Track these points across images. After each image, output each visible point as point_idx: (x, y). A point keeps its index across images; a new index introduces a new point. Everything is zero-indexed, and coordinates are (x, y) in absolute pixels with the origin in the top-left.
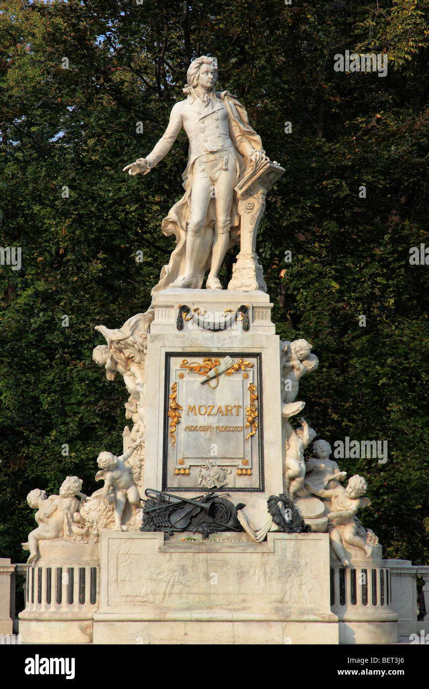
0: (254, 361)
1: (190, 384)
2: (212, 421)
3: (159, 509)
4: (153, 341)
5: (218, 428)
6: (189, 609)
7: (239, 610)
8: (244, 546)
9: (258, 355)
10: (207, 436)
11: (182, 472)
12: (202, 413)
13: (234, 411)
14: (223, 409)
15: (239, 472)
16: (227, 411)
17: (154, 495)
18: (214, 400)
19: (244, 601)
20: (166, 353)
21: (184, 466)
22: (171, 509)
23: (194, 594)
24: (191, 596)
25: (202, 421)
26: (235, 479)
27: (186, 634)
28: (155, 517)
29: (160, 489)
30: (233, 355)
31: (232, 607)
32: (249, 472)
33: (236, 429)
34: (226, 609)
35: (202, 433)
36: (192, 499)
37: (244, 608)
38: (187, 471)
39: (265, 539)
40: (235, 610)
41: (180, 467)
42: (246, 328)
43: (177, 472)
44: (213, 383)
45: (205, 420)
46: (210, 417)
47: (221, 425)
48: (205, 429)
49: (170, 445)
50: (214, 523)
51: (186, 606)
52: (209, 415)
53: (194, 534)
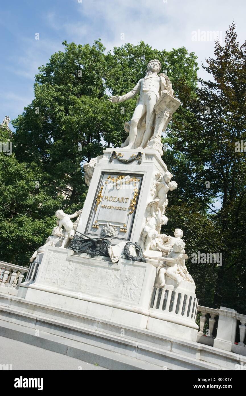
0: (140, 178)
3: (77, 241)
4: (97, 166)
5: (116, 208)
6: (72, 291)
7: (95, 296)
8: (106, 264)
9: (142, 176)
10: (110, 211)
11: (95, 226)
12: (111, 200)
13: (125, 201)
14: (120, 200)
15: (121, 230)
16: (122, 200)
17: (79, 235)
18: (117, 194)
19: (99, 292)
20: (102, 172)
21: (96, 224)
22: (83, 242)
23: (77, 284)
24: (75, 284)
25: (110, 204)
27: (65, 303)
28: (74, 244)
29: (83, 233)
30: (131, 175)
31: (92, 294)
32: (125, 230)
33: (123, 209)
34: (89, 294)
35: (108, 210)
36: (94, 239)
37: (98, 296)
38: (98, 227)
39: (117, 262)
40: (94, 296)
42: (139, 163)
43: (93, 226)
46: (114, 203)
47: (118, 206)
48: (109, 208)
49: (94, 214)
50: (99, 251)
51: (71, 289)
52: (113, 201)
53: (88, 254)
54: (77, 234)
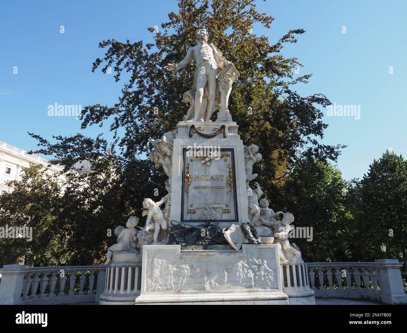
0: (230, 153)
1: (196, 164)
2: (208, 184)
3: (179, 232)
5: (211, 187)
6: (196, 293)
7: (227, 293)
9: (232, 150)
10: (206, 191)
11: (192, 211)
12: (203, 179)
13: (220, 178)
14: (214, 177)
15: (224, 211)
16: (216, 178)
17: (176, 224)
18: (209, 172)
20: (183, 149)
21: (193, 208)
22: (186, 232)
23: (199, 283)
24: (197, 285)
25: (203, 183)
26: (221, 215)
29: (179, 220)
31: (222, 291)
32: (229, 211)
33: (221, 188)
34: (218, 293)
35: (203, 190)
37: (230, 292)
38: (195, 211)
39: (241, 249)
40: (224, 293)
41: (191, 209)
42: (225, 137)
43: (189, 211)
44: (209, 163)
45: (204, 183)
46: (207, 181)
47: (213, 185)
48: (205, 188)
49: (185, 197)
51: (194, 291)
53: (198, 246)
54: (173, 223)
